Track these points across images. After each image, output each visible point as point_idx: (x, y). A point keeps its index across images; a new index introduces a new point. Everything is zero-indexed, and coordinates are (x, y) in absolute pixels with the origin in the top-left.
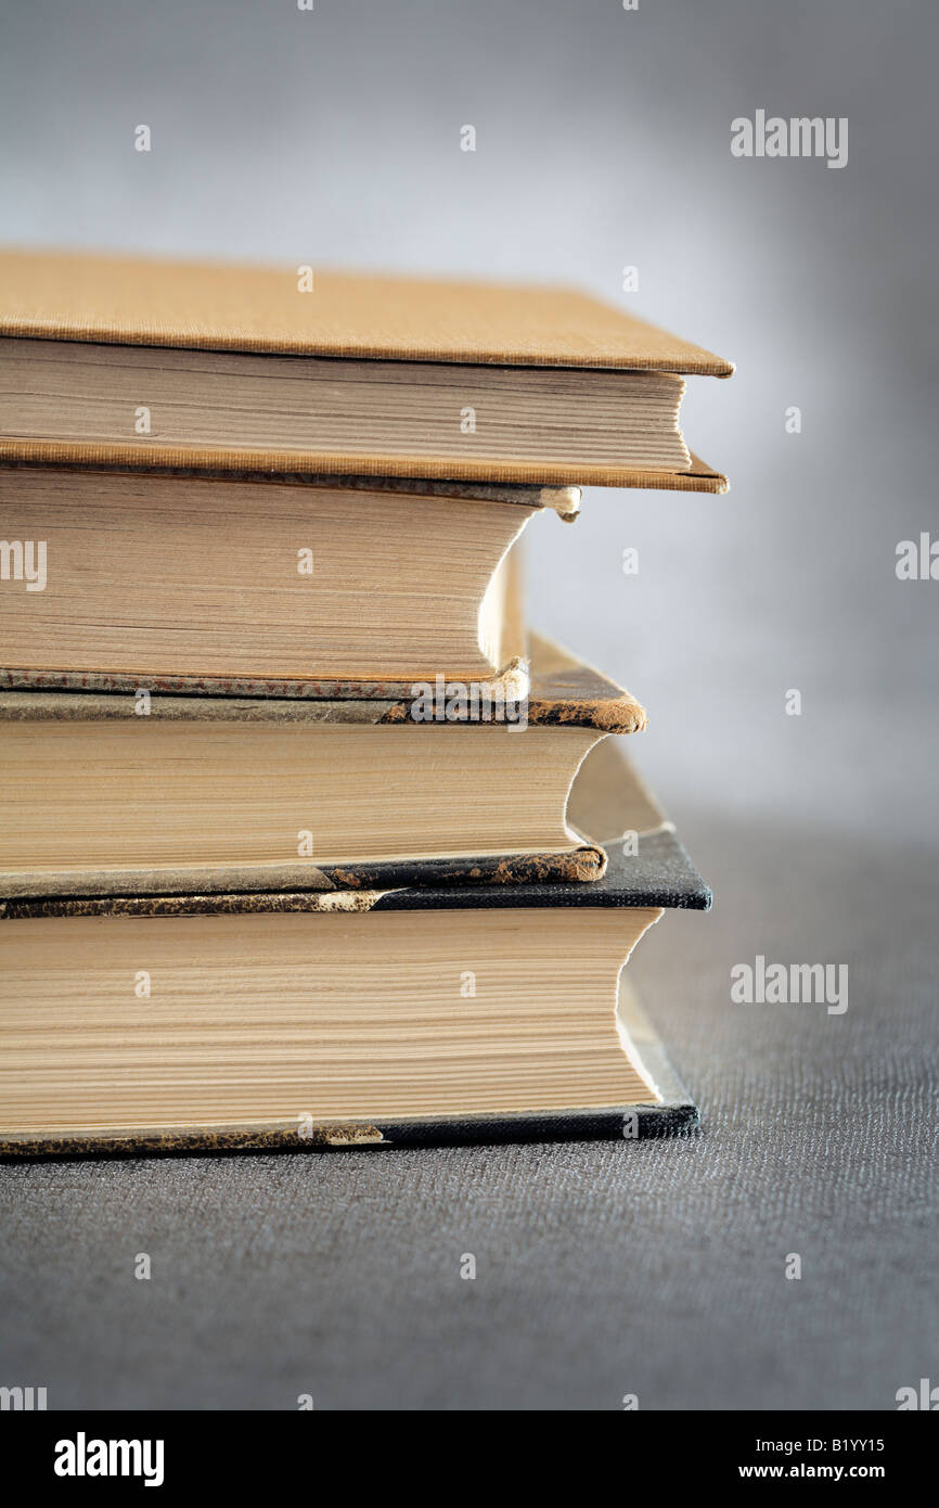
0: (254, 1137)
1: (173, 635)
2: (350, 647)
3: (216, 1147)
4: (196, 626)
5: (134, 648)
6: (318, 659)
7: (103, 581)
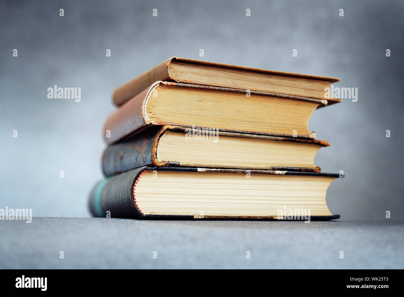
0: (260, 217)
1: (254, 124)
2: (286, 128)
3: (253, 218)
4: (258, 122)
5: (246, 126)
6: (280, 130)
7: (242, 113)
